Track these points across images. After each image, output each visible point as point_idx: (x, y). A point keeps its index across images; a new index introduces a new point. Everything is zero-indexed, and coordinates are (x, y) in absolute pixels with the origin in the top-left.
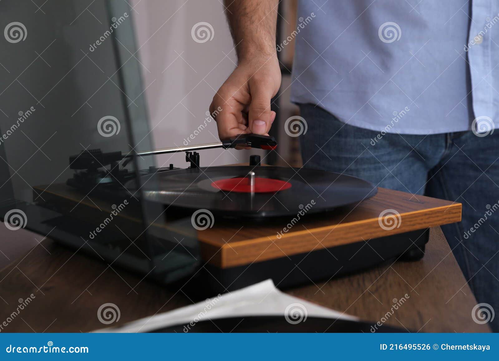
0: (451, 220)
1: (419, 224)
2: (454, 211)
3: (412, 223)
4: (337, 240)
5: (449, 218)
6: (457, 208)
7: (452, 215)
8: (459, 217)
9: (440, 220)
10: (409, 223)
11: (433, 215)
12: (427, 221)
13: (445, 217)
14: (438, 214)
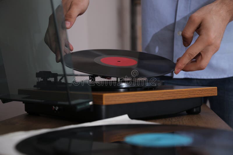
0: (212, 94)
1: (197, 94)
2: (214, 90)
3: (194, 94)
4: (158, 98)
5: (211, 93)
6: (215, 89)
7: (212, 92)
8: (216, 93)
9: (207, 94)
10: (192, 94)
11: (204, 91)
12: (201, 93)
13: (209, 92)
14: (206, 91)
